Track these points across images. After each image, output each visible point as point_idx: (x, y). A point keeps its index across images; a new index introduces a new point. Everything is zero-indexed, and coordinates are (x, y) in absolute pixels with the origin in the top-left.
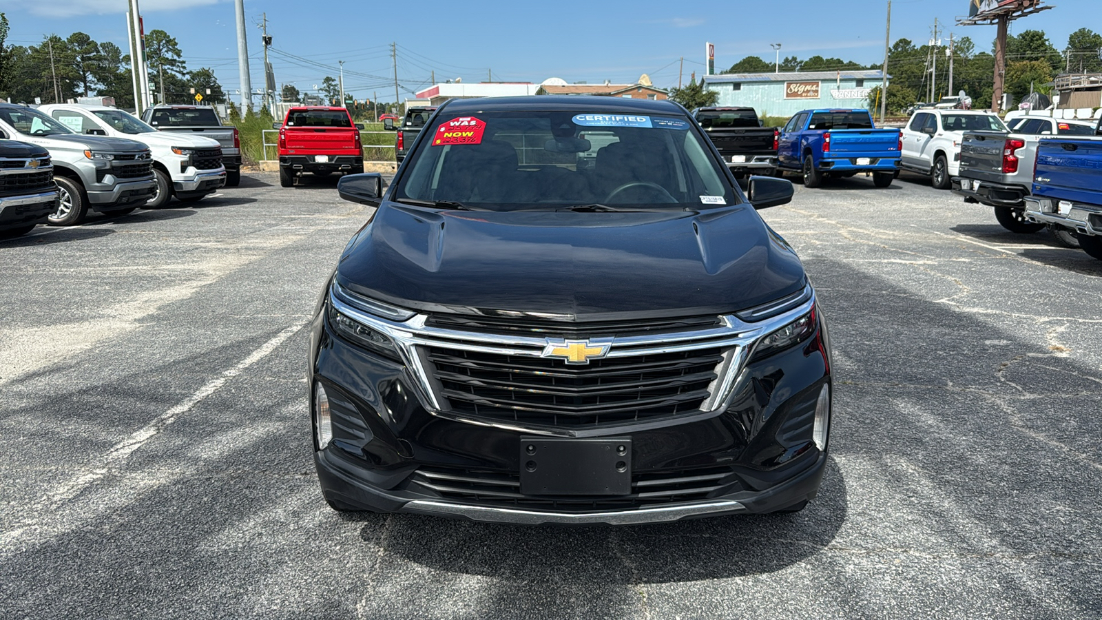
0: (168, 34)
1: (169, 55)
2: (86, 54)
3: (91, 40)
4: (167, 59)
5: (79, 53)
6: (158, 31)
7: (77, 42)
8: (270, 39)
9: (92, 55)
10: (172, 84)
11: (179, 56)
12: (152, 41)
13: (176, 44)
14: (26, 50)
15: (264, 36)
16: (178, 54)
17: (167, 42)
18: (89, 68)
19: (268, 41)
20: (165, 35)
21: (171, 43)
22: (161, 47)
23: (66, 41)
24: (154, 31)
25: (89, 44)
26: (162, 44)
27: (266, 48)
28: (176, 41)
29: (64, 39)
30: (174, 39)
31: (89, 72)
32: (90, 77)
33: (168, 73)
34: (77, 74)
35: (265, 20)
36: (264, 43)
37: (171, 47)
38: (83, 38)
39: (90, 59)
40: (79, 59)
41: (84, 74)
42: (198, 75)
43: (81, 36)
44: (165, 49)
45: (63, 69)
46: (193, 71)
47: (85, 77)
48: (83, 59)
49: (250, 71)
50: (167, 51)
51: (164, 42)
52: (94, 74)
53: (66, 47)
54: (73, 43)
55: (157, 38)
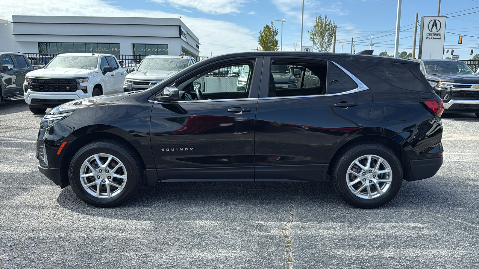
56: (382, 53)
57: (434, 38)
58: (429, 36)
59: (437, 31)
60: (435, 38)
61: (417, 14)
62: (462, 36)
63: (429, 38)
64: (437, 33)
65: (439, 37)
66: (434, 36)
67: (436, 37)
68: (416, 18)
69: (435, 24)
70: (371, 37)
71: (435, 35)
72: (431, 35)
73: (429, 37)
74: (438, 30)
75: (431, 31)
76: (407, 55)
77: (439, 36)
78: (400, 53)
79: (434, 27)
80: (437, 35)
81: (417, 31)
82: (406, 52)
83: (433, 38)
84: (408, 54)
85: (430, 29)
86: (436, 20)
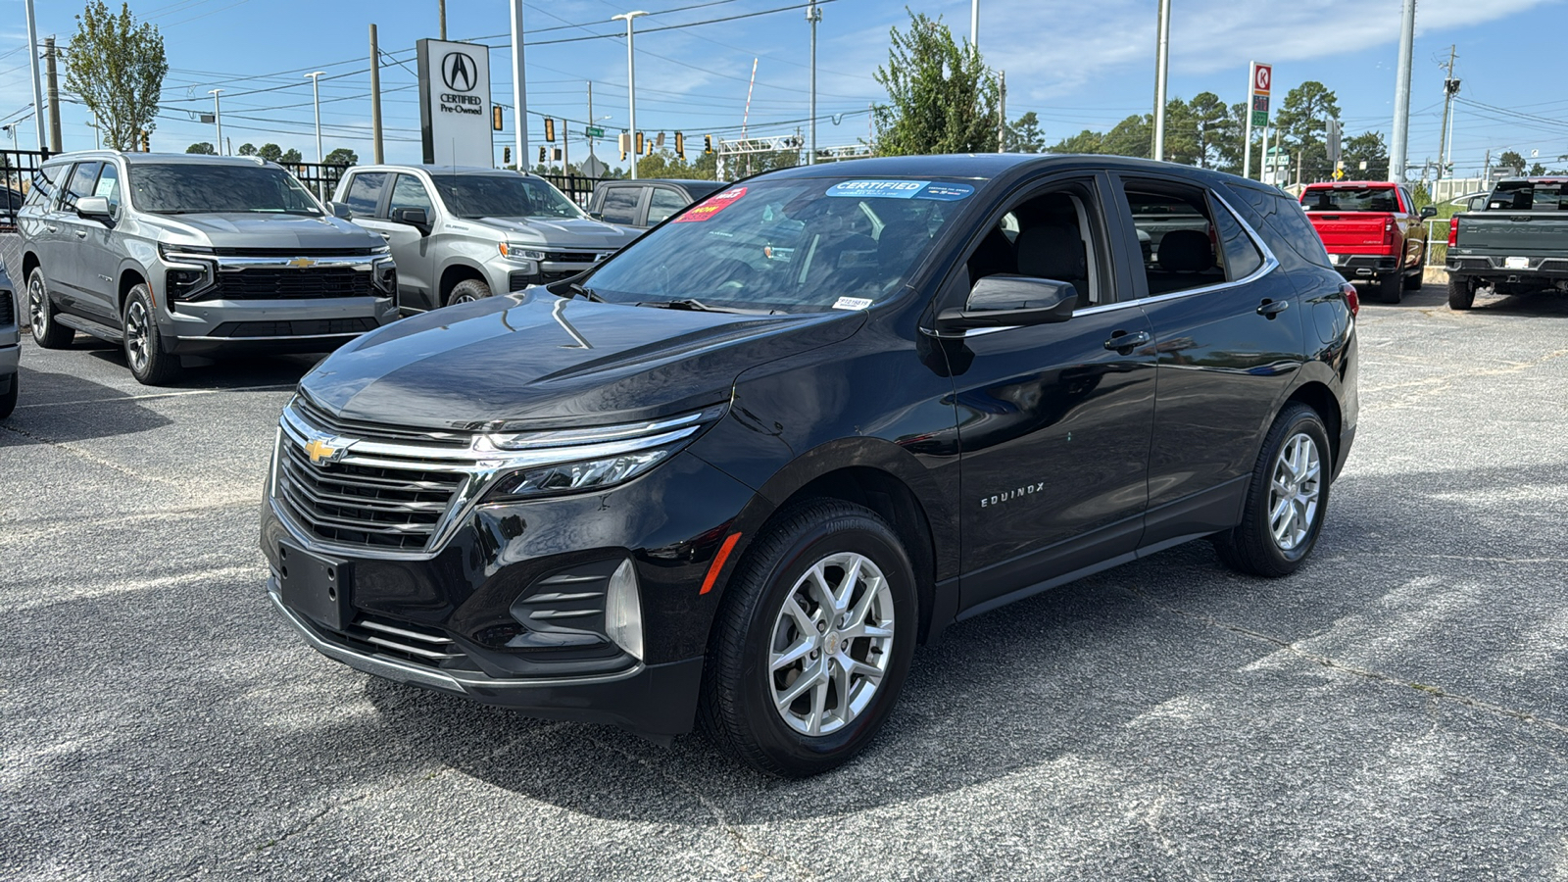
0: (1324, 87)
1: (1321, 116)
2: (1211, 119)
3: (1219, 101)
4: (1319, 121)
5: (1202, 119)
6: (1311, 84)
7: (1201, 104)
8: (1457, 83)
9: (1217, 121)
10: (1319, 156)
11: (1335, 116)
12: (1301, 98)
13: (1334, 100)
14: (1140, 120)
15: (1447, 79)
16: (1334, 112)
17: (1322, 97)
18: (1210, 139)
19: (1453, 87)
20: (1320, 88)
21: (1328, 99)
22: (1312, 106)
23: (1188, 104)
24: (1306, 83)
25: (1216, 107)
26: (1314, 100)
27: (1448, 98)
28: (1335, 96)
29: (1187, 103)
30: (1333, 93)
31: (1210, 145)
32: (1210, 150)
33: (1316, 141)
34: (1194, 148)
35: (1453, 56)
36: (1446, 90)
37: (1326, 105)
38: (1210, 99)
39: (1214, 126)
40: (1200, 128)
41: (1204, 147)
42: (1359, 143)
43: (1207, 97)
44: (1318, 108)
45: (1178, 142)
46: (1352, 136)
47: (1204, 151)
48: (1206, 127)
49: (1409, 135)
50: (1319, 111)
51: (1317, 97)
52: (1216, 145)
53: (1186, 113)
54: (1195, 107)
55: (1308, 93)
56: (197, 146)
57: (462, 109)
58: (448, 101)
59: (469, 90)
60: (466, 111)
61: (374, 27)
62: (500, 108)
63: (450, 109)
64: (469, 94)
65: (476, 107)
66: (461, 104)
67: (466, 106)
68: (371, 41)
69: (459, 67)
70: (215, 91)
71: (463, 100)
72: (454, 100)
73: (447, 105)
74: (471, 85)
75: (451, 88)
76: (282, 154)
77: (476, 103)
78: (258, 149)
79: (459, 75)
80: (470, 100)
81: (381, 81)
82: (276, 146)
83: (459, 109)
84: (284, 152)
85: (449, 82)
86: (460, 54)
